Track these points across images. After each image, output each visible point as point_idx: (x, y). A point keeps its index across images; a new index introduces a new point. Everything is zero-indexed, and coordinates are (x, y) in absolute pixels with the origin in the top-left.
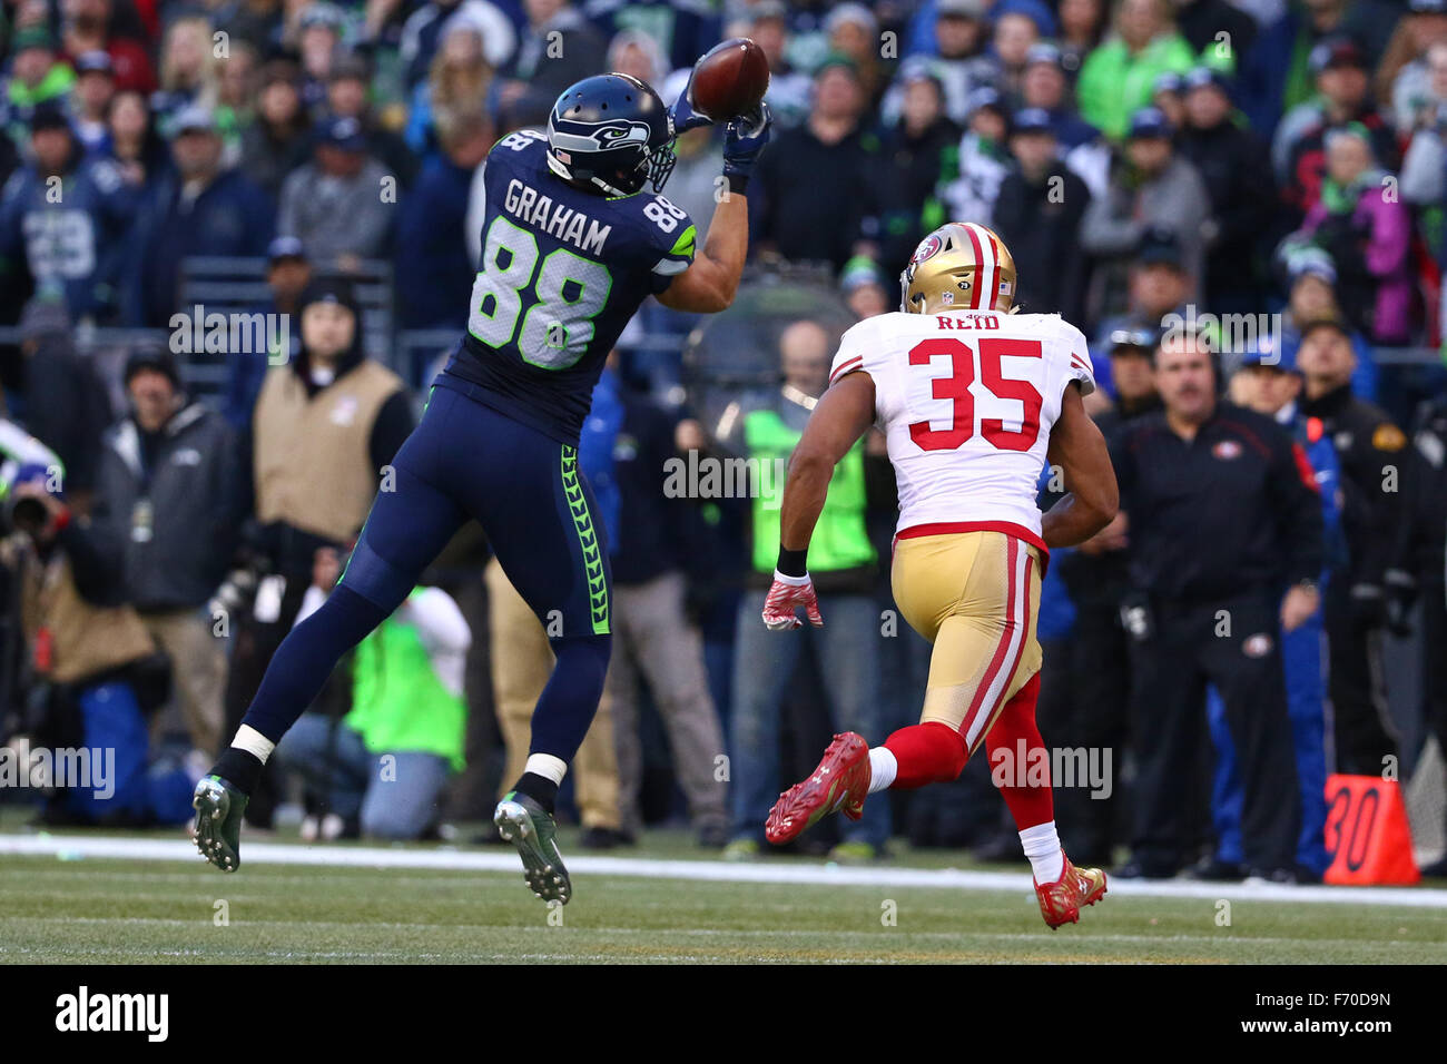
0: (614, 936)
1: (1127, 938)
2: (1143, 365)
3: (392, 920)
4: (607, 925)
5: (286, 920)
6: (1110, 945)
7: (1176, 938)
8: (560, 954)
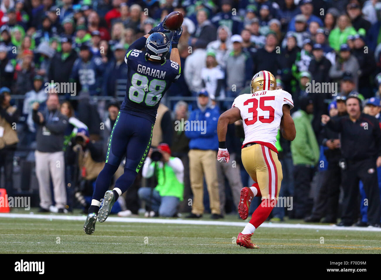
0: (219, 239)
1: (340, 240)
2: (344, 104)
3: (166, 236)
4: (217, 237)
5: (141, 236)
6: (336, 242)
7: (352, 240)
8: (206, 244)
